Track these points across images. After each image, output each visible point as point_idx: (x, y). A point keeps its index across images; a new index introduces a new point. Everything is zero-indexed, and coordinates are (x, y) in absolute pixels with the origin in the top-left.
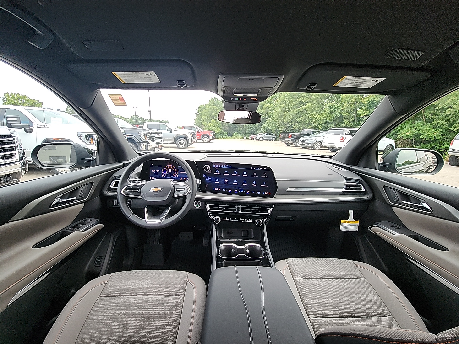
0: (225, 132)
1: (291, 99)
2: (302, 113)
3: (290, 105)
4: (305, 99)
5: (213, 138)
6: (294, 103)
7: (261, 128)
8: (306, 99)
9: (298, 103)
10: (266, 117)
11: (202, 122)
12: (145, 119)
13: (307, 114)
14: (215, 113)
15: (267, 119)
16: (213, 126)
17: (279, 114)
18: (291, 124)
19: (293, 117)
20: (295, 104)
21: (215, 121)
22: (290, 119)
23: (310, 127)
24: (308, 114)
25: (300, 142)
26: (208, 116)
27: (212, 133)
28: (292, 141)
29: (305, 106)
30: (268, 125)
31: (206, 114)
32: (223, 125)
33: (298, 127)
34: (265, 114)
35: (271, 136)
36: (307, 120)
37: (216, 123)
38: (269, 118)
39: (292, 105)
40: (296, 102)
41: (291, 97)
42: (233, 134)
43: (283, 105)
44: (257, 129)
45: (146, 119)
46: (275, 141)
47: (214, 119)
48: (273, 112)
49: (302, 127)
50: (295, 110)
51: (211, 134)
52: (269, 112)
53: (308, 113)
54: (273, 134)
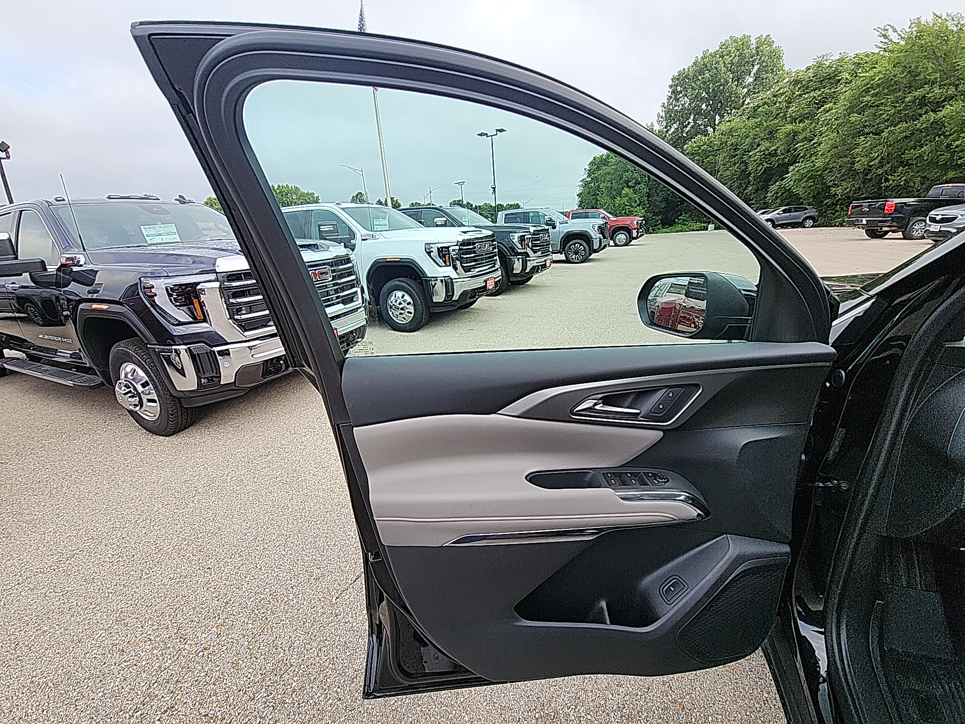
0: (654, 217)
1: (887, 95)
2: (924, 134)
3: (881, 115)
4: (936, 91)
5: (640, 234)
6: (897, 105)
7: (767, 194)
8: (940, 89)
9: (910, 104)
10: (786, 160)
11: (598, 197)
12: (474, 206)
13: (942, 137)
14: (632, 172)
15: (791, 168)
16: (627, 205)
17: (837, 147)
18: (880, 171)
19: (890, 148)
20: (901, 108)
21: (632, 191)
22: (878, 156)
23: (951, 174)
24: (946, 137)
25: (930, 226)
26: (613, 181)
27: (637, 222)
28: (895, 224)
29: (940, 110)
30: (792, 182)
31: (608, 177)
32: (650, 199)
33: (905, 180)
34: (783, 154)
35: (801, 215)
36: (943, 155)
37: (634, 196)
38: (799, 162)
39: (889, 113)
40: (903, 102)
41: (886, 90)
42: (676, 220)
43: (854, 117)
44: (752, 200)
45: (476, 206)
46: (812, 226)
47: (628, 187)
48: (814, 144)
49: (919, 179)
50: (899, 126)
51: (635, 223)
52: (799, 144)
53: (947, 133)
54: (806, 209)
